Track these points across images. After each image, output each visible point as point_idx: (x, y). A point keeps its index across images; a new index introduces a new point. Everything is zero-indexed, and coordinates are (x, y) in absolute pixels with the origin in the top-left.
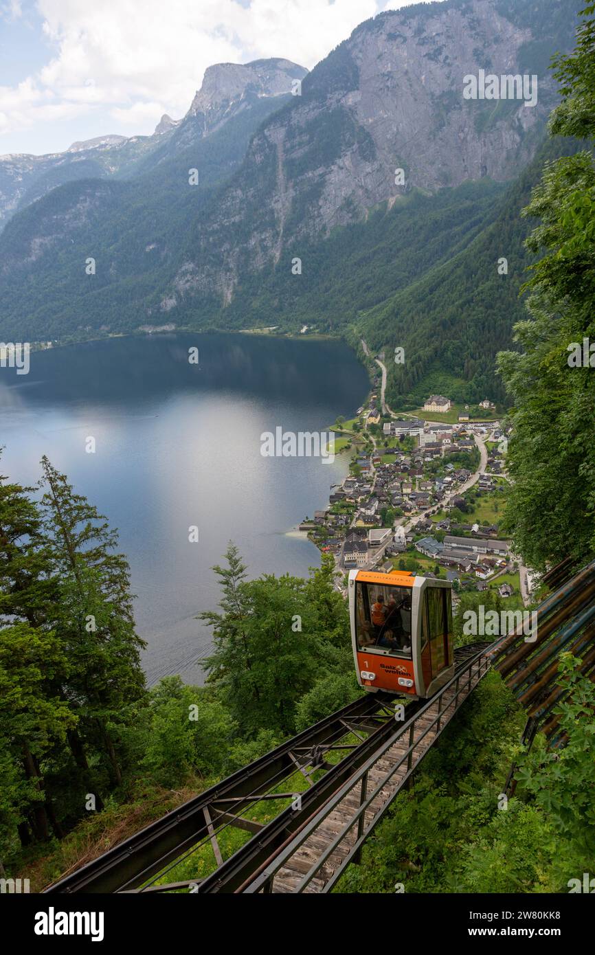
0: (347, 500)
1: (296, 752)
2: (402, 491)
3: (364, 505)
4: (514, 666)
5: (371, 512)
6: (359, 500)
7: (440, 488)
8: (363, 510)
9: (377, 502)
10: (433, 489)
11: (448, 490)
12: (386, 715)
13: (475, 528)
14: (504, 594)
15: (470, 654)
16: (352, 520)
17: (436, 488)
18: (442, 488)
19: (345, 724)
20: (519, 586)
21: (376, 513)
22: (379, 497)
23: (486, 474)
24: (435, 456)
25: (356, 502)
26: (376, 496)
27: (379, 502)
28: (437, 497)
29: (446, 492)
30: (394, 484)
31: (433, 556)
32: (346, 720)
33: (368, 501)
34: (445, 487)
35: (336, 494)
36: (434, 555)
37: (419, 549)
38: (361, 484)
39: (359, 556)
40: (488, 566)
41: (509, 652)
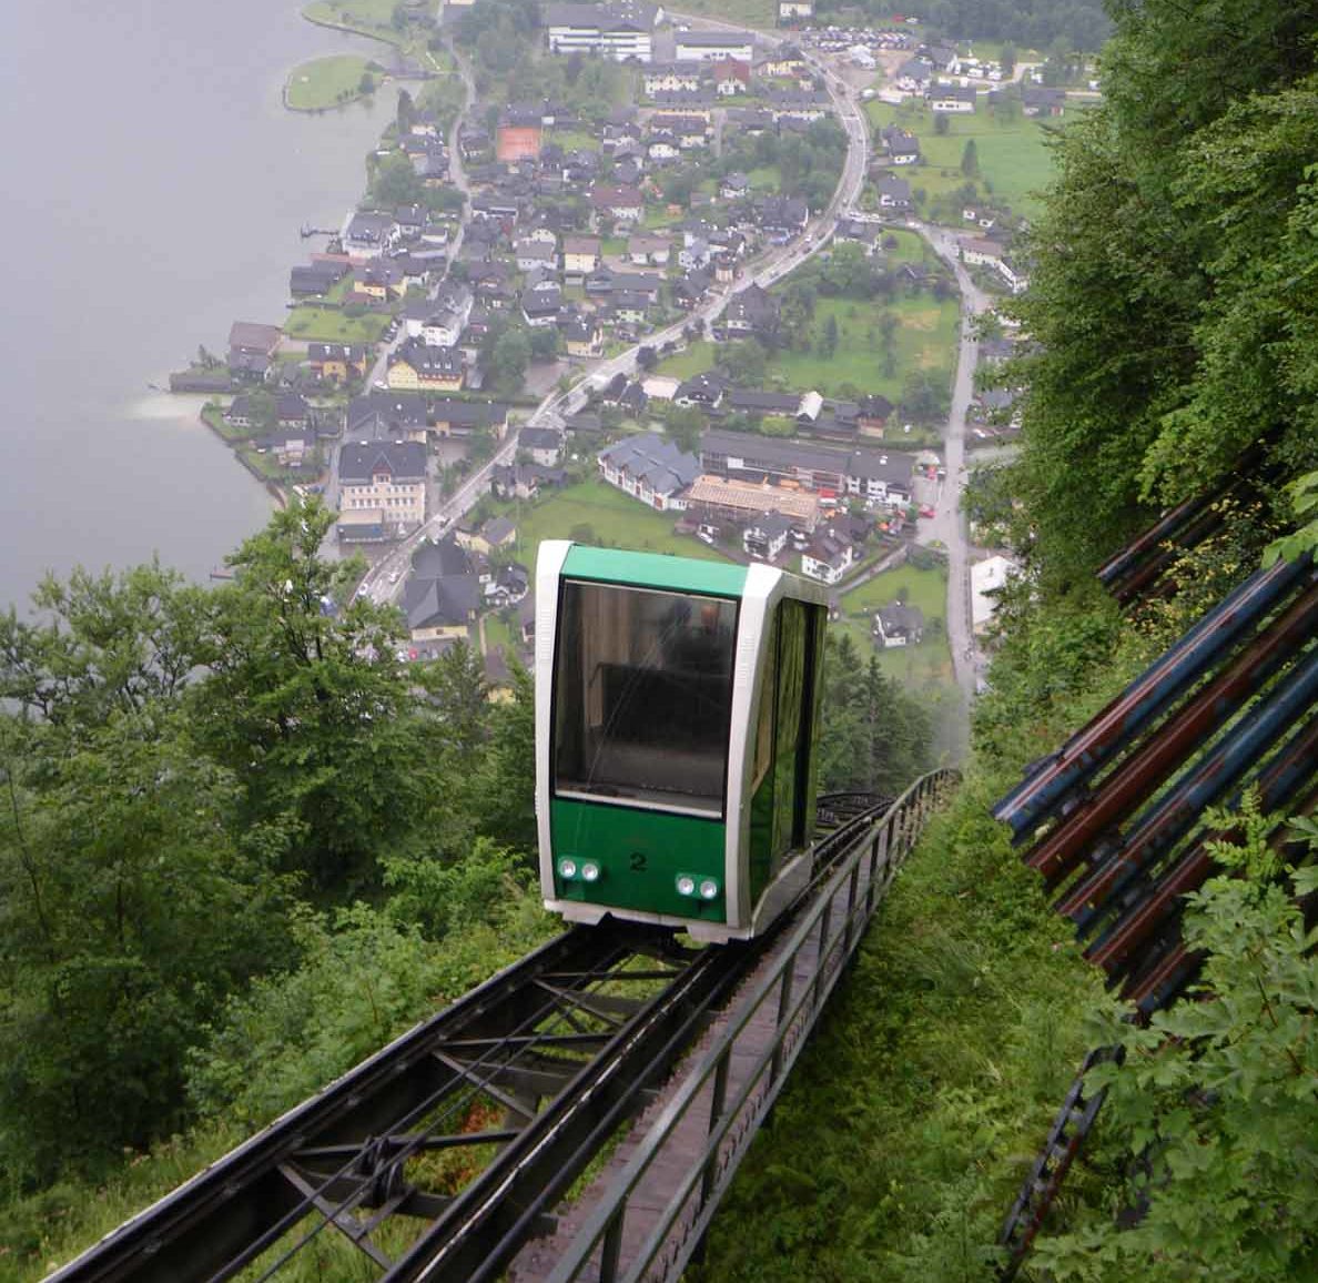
0: (359, 287)
1: (303, 1163)
2: (562, 265)
3: (418, 307)
4: (1078, 852)
5: (442, 337)
6: (401, 289)
7: (698, 260)
8: (414, 328)
9: (469, 302)
10: (672, 259)
11: (725, 267)
12: (574, 1034)
13: (812, 405)
14: (890, 635)
15: (823, 831)
16: (371, 364)
17: (686, 259)
18: (707, 258)
19: (461, 1069)
20: (945, 609)
21: (465, 337)
22: (478, 281)
23: (862, 218)
24: (687, 142)
25: (391, 296)
26: (466, 280)
27: (477, 304)
28: (684, 291)
29: (720, 274)
30: (535, 236)
31: (658, 502)
32: (453, 1052)
33: (434, 294)
34: (714, 257)
35: (317, 263)
36: (664, 497)
37: (612, 477)
38: (414, 229)
39: (393, 494)
40: (845, 540)
41: (1066, 809)
